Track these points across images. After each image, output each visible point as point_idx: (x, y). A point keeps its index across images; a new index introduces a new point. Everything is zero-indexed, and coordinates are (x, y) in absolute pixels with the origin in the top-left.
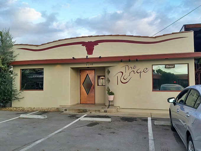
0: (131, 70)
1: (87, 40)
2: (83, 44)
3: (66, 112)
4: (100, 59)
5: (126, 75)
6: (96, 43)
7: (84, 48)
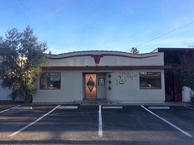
0: (126, 75)
1: (95, 54)
2: (92, 56)
3: (82, 104)
4: (107, 68)
5: (123, 78)
6: (102, 56)
7: (93, 59)
